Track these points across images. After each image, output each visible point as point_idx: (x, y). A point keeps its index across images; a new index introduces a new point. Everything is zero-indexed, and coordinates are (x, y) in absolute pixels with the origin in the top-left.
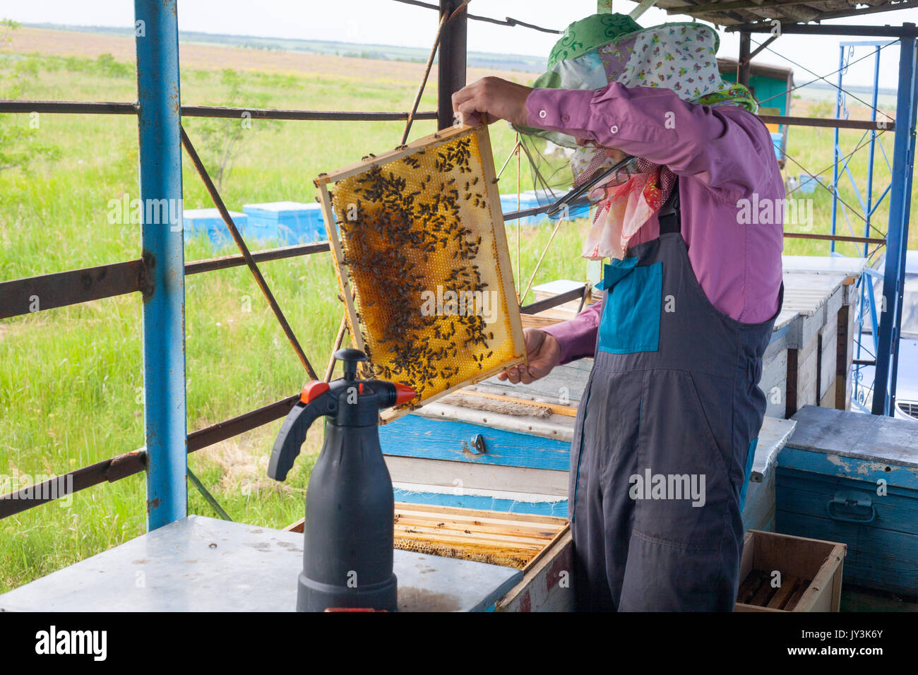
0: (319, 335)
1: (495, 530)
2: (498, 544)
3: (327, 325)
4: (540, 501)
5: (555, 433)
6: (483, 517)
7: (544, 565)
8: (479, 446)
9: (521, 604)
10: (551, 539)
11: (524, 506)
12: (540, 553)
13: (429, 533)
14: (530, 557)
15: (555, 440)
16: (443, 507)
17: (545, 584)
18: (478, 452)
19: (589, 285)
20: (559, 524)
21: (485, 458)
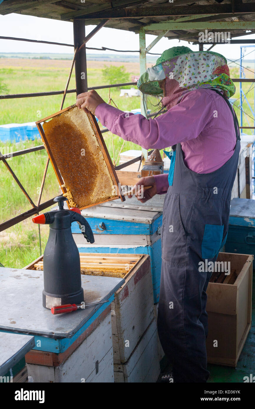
0: (31, 180)
1: (112, 261)
2: (113, 267)
3: (34, 175)
4: (129, 248)
5: (134, 220)
6: (106, 256)
7: (133, 275)
8: (103, 227)
9: (125, 291)
10: (135, 264)
11: (123, 251)
12: (131, 270)
13: (85, 265)
14: (127, 272)
15: (133, 223)
16: (90, 253)
17: (133, 282)
18: (102, 230)
19: (143, 155)
20: (137, 257)
21: (105, 232)
